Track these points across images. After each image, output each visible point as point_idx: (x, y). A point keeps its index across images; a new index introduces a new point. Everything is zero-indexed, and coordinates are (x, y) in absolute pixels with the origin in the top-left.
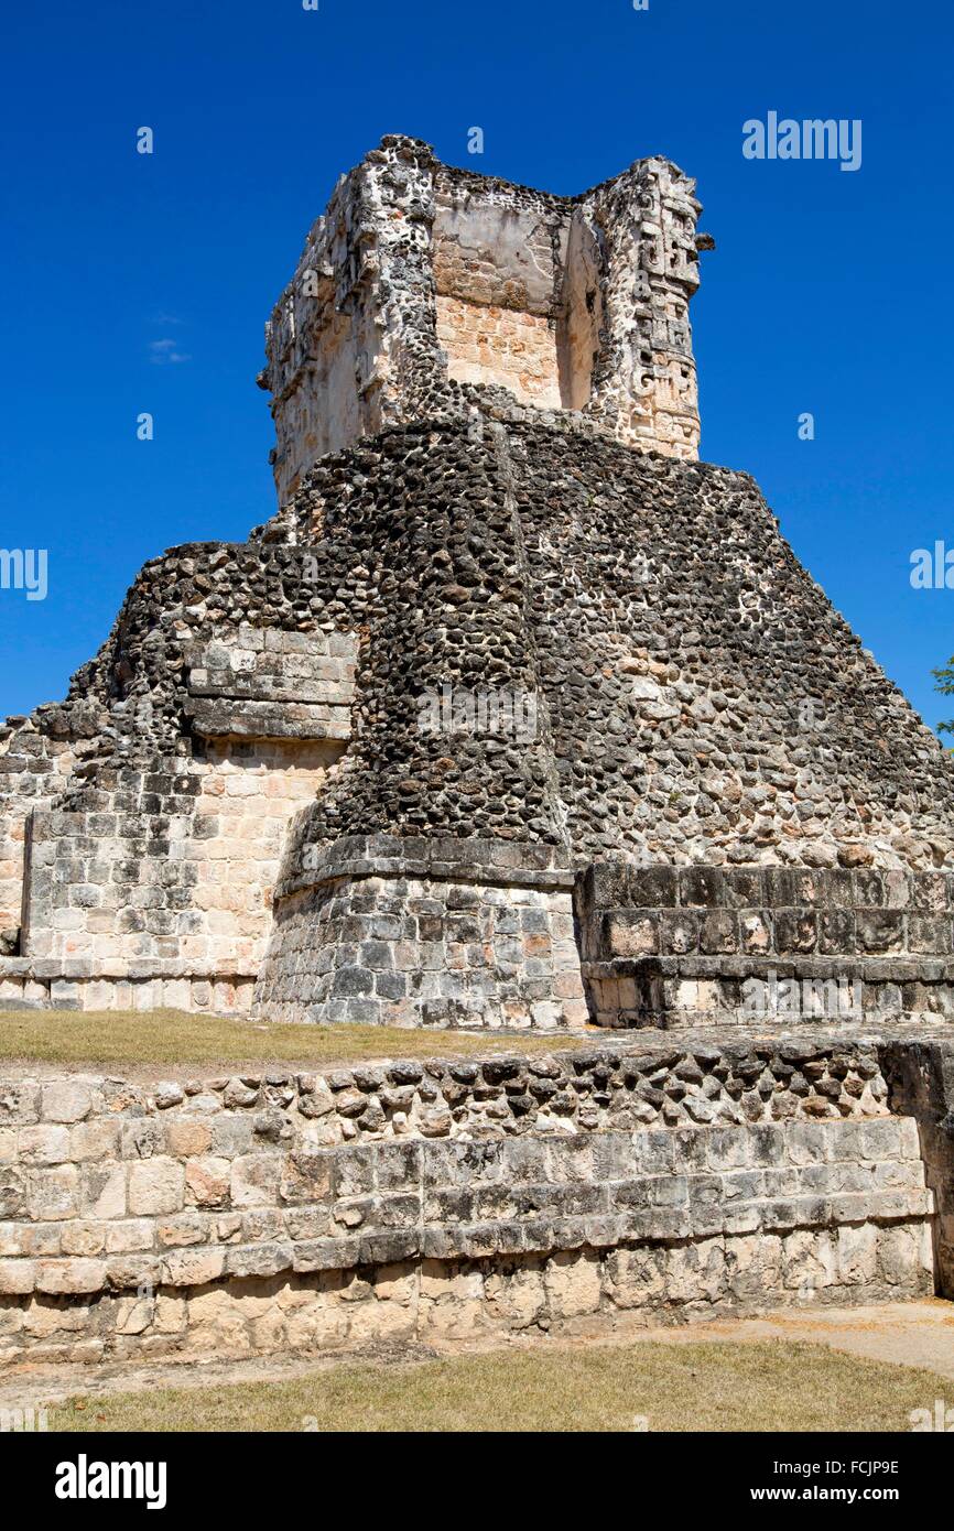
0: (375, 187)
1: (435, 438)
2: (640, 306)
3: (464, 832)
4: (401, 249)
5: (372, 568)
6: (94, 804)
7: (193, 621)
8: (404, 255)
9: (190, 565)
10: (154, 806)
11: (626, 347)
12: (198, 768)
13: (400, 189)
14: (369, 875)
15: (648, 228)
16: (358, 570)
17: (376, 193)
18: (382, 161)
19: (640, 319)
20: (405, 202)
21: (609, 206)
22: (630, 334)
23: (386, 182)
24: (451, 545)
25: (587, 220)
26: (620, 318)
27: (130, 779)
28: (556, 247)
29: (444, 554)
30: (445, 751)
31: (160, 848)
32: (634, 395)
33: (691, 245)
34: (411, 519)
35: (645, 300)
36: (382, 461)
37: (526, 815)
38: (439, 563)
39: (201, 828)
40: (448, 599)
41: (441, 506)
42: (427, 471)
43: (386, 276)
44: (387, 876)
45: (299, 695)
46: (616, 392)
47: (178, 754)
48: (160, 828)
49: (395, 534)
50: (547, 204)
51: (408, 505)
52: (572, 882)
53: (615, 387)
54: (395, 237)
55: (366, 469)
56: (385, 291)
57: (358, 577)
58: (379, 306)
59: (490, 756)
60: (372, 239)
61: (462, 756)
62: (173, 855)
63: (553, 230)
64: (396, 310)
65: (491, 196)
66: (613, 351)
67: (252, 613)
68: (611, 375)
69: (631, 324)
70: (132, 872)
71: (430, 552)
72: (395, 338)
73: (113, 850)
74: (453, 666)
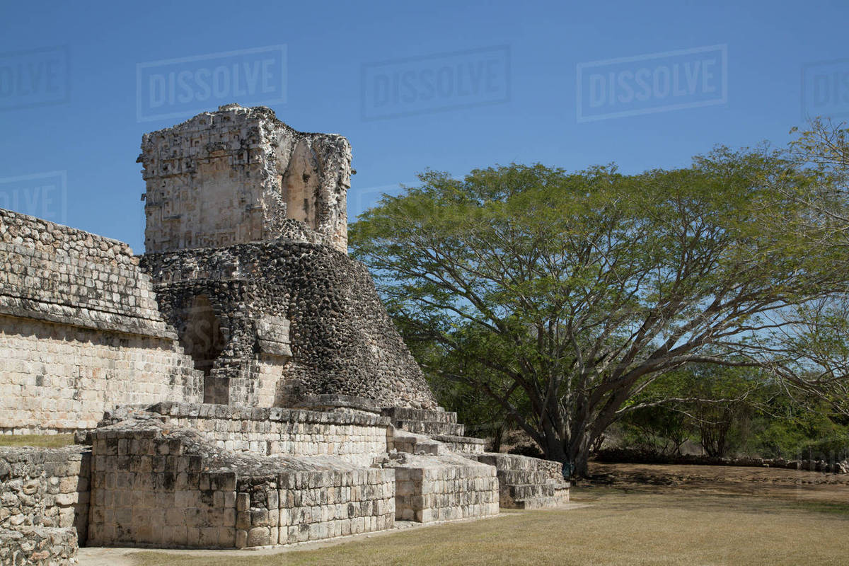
0: (262, 129)
1: (312, 252)
2: (337, 195)
3: (356, 394)
4: (270, 157)
5: (292, 295)
6: (241, 376)
7: (252, 310)
8: (272, 161)
9: (245, 288)
10: (251, 377)
11: (333, 210)
12: (260, 365)
13: (269, 133)
14: (340, 407)
15: (343, 167)
16: (287, 295)
17: (262, 132)
18: (264, 119)
19: (338, 200)
20: (270, 137)
21: (322, 147)
22: (335, 205)
23: (266, 128)
24: (330, 297)
25: (309, 146)
26: (330, 197)
27: (247, 367)
28: (292, 150)
29: (327, 299)
30: (344, 368)
31: (252, 391)
32: (336, 229)
33: (350, 173)
34: (310, 282)
35: (339, 193)
36: (291, 255)
37: (367, 390)
38: (325, 302)
39: (260, 385)
40: (335, 316)
41: (322, 280)
42: (313, 265)
43: (266, 168)
44: (345, 407)
45: (279, 340)
46: (330, 226)
47: (256, 359)
48: (253, 384)
49: (303, 286)
50: (293, 133)
51: (308, 276)
52: (380, 411)
53: (329, 225)
54: (267, 152)
55: (284, 256)
56: (266, 175)
57: (287, 297)
58: (263, 180)
59: (356, 371)
60: (260, 150)
61: (349, 370)
62: (255, 394)
63: (293, 144)
64: (269, 183)
65: (280, 129)
66: (329, 210)
67: (264, 309)
68: (328, 219)
69: (335, 202)
70: (247, 398)
71: (321, 297)
72: (269, 194)
73: (244, 391)
74: (339, 340)
